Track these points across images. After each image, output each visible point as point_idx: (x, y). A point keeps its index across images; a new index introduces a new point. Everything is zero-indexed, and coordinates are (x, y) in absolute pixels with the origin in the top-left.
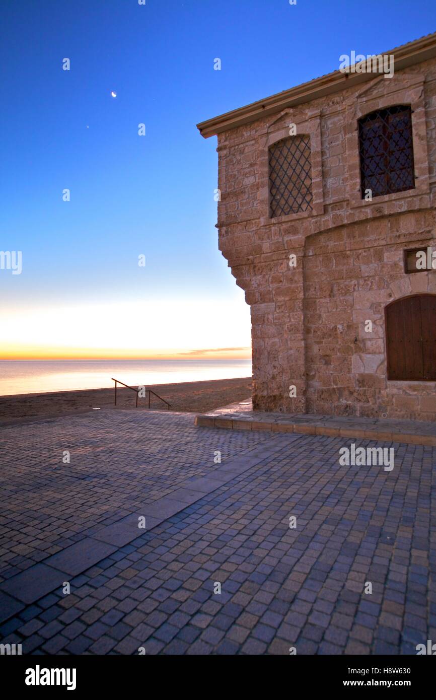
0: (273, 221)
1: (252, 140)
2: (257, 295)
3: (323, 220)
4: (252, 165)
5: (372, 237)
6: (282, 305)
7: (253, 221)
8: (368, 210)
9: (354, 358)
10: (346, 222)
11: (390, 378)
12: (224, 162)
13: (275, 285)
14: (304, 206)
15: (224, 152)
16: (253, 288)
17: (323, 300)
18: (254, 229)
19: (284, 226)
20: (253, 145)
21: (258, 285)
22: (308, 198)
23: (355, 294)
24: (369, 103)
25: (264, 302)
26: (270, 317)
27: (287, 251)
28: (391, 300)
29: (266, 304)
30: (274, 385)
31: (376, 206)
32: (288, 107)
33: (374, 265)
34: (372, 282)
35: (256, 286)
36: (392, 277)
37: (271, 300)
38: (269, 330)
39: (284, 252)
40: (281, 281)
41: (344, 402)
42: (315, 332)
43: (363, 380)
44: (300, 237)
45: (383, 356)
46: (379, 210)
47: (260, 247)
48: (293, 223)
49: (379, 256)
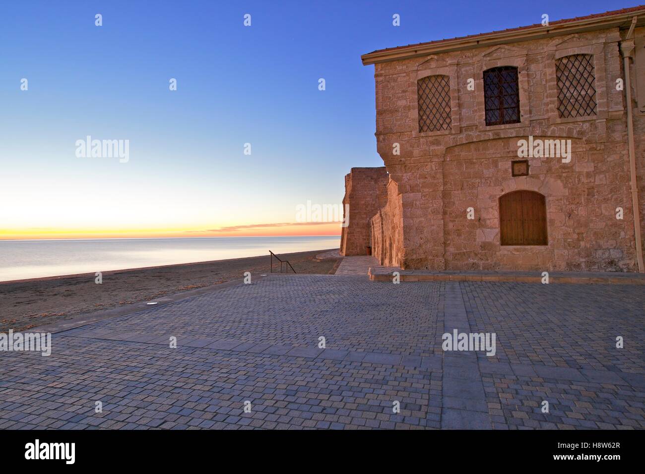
0: (422, 134)
1: (403, 73)
2: (408, 187)
3: (459, 137)
4: (404, 92)
5: (491, 151)
6: (427, 195)
7: (406, 133)
8: (490, 133)
9: (478, 231)
10: (475, 140)
11: (502, 244)
12: (380, 86)
13: (422, 180)
14: (445, 126)
15: (380, 79)
16: (404, 182)
17: (456, 192)
18: (406, 139)
19: (430, 139)
20: (404, 76)
21: (409, 180)
22: (448, 121)
23: (479, 188)
24: (491, 61)
25: (413, 192)
26: (418, 203)
27: (431, 157)
28: (503, 193)
29: (415, 194)
30: (421, 251)
31: (495, 131)
32: (433, 54)
33: (491, 170)
34: (490, 181)
35: (407, 180)
36: (504, 179)
37: (419, 191)
38: (417, 212)
39: (429, 157)
40: (426, 178)
41: (472, 260)
42: (451, 214)
43: (485, 246)
44: (441, 148)
45: (498, 230)
46: (498, 134)
47: (412, 153)
48: (437, 137)
49: (495, 163)
